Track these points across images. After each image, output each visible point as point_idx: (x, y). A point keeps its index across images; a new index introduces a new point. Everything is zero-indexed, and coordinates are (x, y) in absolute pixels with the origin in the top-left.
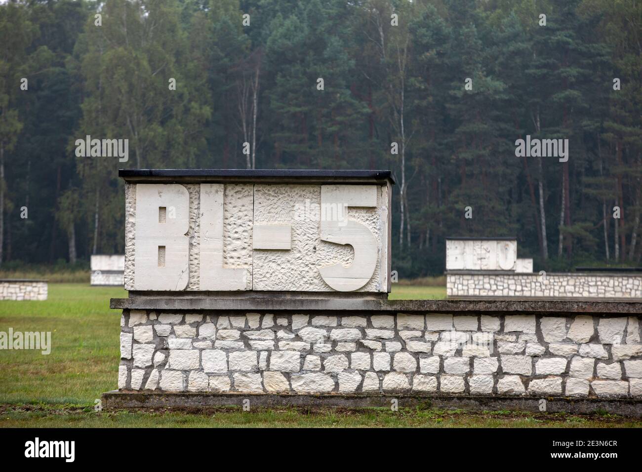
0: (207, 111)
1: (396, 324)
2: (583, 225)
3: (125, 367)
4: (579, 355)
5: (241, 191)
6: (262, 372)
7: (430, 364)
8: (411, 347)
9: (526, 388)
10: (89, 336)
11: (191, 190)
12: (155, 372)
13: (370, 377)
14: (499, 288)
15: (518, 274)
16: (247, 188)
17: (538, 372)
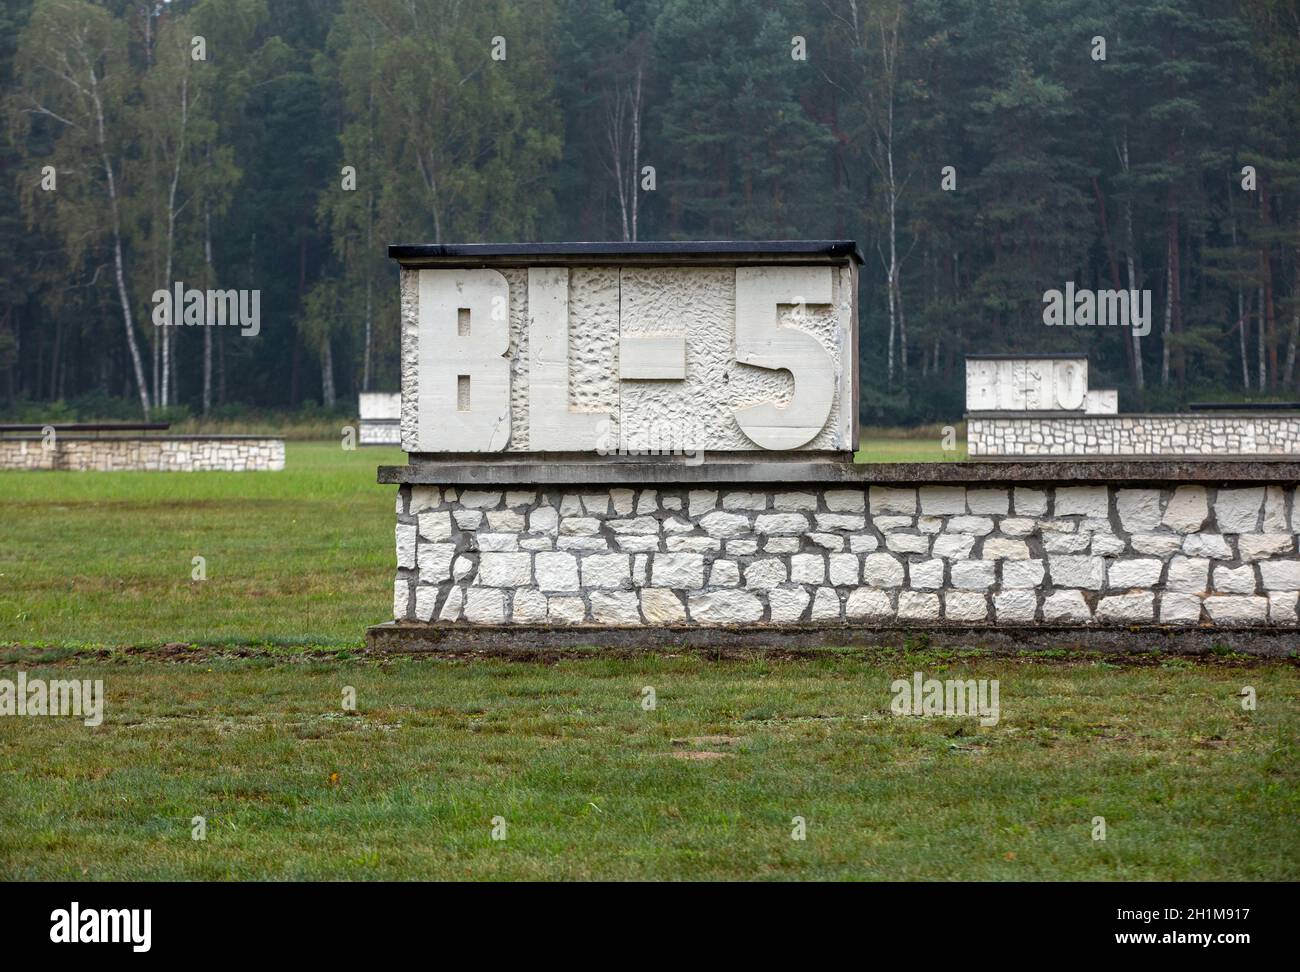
0: (555, 143)
1: (867, 505)
2: (1205, 330)
3: (405, 583)
4: (1183, 554)
5: (598, 280)
6: (638, 590)
7: (926, 573)
8: (894, 544)
9: (1093, 610)
10: (350, 530)
11: (512, 280)
12: (455, 592)
13: (824, 595)
14: (1058, 440)
15: (1091, 417)
16: (607, 274)
17: (1112, 584)
